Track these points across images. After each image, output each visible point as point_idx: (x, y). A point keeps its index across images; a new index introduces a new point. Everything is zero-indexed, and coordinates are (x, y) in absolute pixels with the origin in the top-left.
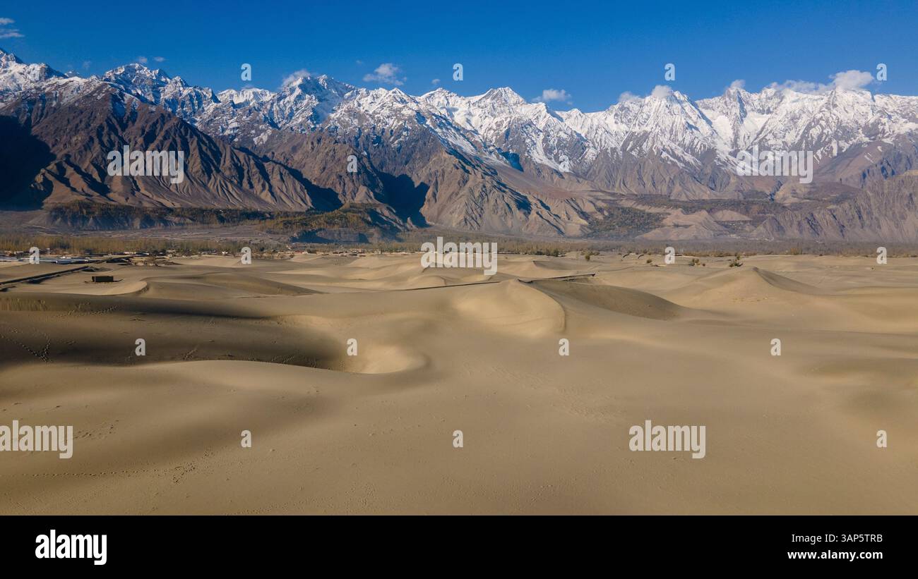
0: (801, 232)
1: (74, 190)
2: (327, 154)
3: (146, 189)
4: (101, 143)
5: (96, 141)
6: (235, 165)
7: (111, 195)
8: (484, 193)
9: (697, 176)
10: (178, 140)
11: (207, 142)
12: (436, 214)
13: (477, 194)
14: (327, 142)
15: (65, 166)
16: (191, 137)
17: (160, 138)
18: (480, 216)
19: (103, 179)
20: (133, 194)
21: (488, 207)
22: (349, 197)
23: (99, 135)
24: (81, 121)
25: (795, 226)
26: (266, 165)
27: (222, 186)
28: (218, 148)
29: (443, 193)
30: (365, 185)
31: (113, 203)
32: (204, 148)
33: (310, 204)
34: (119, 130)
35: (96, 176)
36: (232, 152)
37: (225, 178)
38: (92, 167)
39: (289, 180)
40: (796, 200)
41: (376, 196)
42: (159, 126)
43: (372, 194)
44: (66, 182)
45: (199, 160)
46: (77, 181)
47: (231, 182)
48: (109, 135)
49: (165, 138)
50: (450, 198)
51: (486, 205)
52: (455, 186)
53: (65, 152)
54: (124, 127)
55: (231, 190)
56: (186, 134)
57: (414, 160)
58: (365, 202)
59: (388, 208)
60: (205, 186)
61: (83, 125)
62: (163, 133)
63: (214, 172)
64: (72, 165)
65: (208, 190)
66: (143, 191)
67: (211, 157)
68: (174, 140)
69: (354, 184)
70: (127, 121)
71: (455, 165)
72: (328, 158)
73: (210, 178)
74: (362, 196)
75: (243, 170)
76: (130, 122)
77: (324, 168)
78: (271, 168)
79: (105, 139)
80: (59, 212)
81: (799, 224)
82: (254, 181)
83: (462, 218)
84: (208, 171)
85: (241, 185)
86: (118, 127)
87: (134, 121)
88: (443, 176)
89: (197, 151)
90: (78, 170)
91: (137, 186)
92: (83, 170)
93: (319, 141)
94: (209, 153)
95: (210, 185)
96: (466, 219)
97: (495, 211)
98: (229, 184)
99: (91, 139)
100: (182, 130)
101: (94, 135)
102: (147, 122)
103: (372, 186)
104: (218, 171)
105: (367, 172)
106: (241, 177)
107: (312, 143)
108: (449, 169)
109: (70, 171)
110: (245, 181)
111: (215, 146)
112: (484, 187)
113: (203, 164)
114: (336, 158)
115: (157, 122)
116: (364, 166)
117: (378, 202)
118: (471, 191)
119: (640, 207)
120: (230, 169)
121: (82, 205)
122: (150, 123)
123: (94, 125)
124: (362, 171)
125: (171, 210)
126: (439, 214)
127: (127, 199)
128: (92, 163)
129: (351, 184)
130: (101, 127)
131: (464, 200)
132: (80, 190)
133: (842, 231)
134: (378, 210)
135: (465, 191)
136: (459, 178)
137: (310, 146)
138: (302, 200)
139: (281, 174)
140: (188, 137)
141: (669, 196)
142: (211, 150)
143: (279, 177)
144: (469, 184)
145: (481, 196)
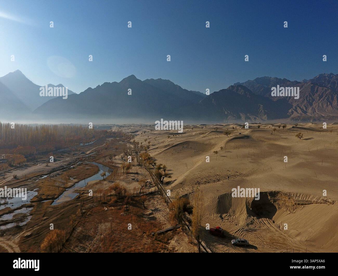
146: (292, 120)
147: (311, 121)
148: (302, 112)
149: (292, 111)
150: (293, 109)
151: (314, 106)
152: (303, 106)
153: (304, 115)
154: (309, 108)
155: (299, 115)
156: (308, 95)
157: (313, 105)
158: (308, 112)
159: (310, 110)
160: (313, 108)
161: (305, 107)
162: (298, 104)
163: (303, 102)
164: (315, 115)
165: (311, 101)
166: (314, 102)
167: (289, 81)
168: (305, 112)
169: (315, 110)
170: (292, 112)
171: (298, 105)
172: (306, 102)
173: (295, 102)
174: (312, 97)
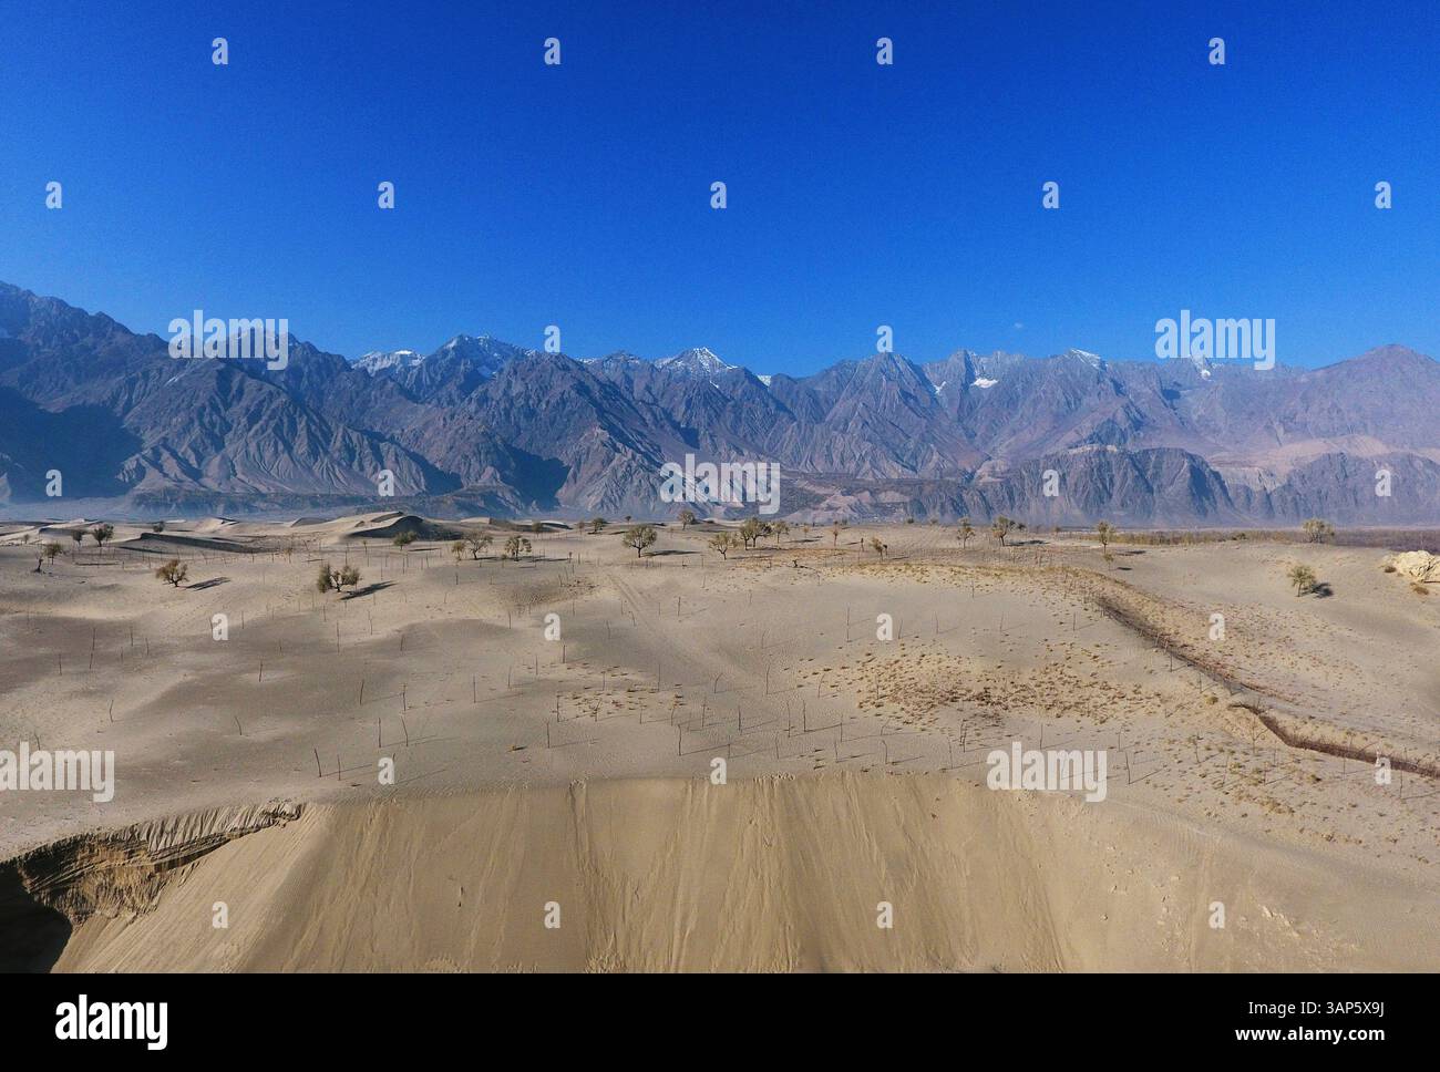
0: (943, 514)
1: (166, 475)
2: (457, 431)
3: (243, 474)
4: (202, 425)
5: (196, 423)
6: (347, 447)
7: (205, 481)
8: (629, 473)
9: (898, 452)
10: (285, 420)
11: (317, 421)
12: (573, 496)
13: (620, 474)
14: (461, 417)
15: (162, 450)
16: (300, 416)
17: (264, 418)
18: (620, 498)
19: (199, 464)
20: (228, 478)
21: (630, 489)
22: (472, 479)
23: (200, 416)
24: (183, 401)
25: (938, 508)
26: (382, 445)
27: (328, 469)
28: (329, 428)
29: (584, 474)
30: (492, 465)
31: (202, 489)
32: (313, 428)
33: (423, 487)
34: (222, 410)
35: (193, 461)
36: (345, 431)
37: (332, 461)
38: (190, 451)
39: (405, 461)
40: (991, 479)
41: (504, 478)
42: (265, 404)
43: (498, 476)
44: (160, 468)
45: (306, 441)
46: (171, 466)
47: (339, 464)
48: (211, 415)
49: (271, 418)
50: (591, 479)
51: (628, 487)
52: (597, 467)
53: (163, 434)
54: (227, 406)
55: (337, 473)
56: (295, 412)
57: (567, 435)
58: (488, 484)
59: (512, 492)
60: (310, 469)
61: (184, 405)
62: (269, 412)
63: (322, 455)
64: (168, 449)
65: (313, 475)
66: (240, 476)
67: (321, 438)
68: (281, 420)
69: (481, 465)
70: (232, 400)
71: (602, 442)
72: (457, 436)
73: (316, 460)
74: (487, 477)
75: (355, 451)
76: (235, 403)
77: (451, 448)
78: (386, 449)
79: (206, 420)
80: (143, 500)
81: (942, 506)
82: (366, 464)
83: (599, 500)
84: (314, 453)
85: (351, 466)
86: (221, 407)
87: (240, 400)
88: (588, 454)
89: (305, 432)
90: (174, 454)
91: (234, 471)
92: (180, 454)
93: (452, 417)
94: (319, 434)
95: (315, 468)
96: (602, 502)
97: (637, 493)
98: (337, 469)
99: (192, 421)
100: (290, 408)
101: (194, 415)
102: (252, 401)
103: (501, 467)
104: (326, 452)
105: (497, 450)
106: (352, 460)
107: (444, 419)
108: (596, 447)
109: (166, 454)
110: (356, 463)
111: (326, 424)
112: (629, 466)
113: (309, 446)
114: (467, 436)
115: (264, 401)
116: (495, 445)
117: (502, 484)
118: (615, 471)
119: (811, 488)
120: (339, 451)
121: (168, 491)
122: (256, 402)
123: (197, 404)
124: (492, 450)
125: (263, 496)
126: (576, 496)
127: (220, 484)
128: (190, 446)
129: (477, 465)
130: (204, 408)
131: (605, 479)
132: (173, 475)
133: (988, 513)
134: (500, 494)
135: (608, 471)
136: (603, 456)
137: (442, 422)
138: (415, 482)
139: (396, 455)
140: (296, 416)
141: (856, 475)
142: (321, 430)
143: (393, 459)
144: (614, 463)
145: (624, 476)
146: (139, 504)
147: (220, 509)
148: (183, 471)
149: (139, 464)
150: (144, 457)
151: (229, 449)
152: (182, 448)
153: (189, 484)
154: (210, 461)
155: (169, 484)
156: (207, 403)
157: (224, 447)
158: (207, 476)
159: (213, 466)
160: (223, 457)
161: (195, 451)
162: (165, 439)
163: (187, 429)
164: (233, 488)
165: (217, 431)
166: (230, 434)
167: (126, 331)
168: (196, 475)
169: (233, 466)
170: (141, 472)
171: (165, 443)
172: (196, 431)
173: (152, 429)
174: (222, 414)
